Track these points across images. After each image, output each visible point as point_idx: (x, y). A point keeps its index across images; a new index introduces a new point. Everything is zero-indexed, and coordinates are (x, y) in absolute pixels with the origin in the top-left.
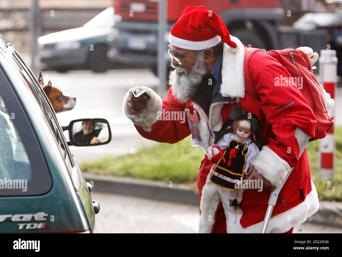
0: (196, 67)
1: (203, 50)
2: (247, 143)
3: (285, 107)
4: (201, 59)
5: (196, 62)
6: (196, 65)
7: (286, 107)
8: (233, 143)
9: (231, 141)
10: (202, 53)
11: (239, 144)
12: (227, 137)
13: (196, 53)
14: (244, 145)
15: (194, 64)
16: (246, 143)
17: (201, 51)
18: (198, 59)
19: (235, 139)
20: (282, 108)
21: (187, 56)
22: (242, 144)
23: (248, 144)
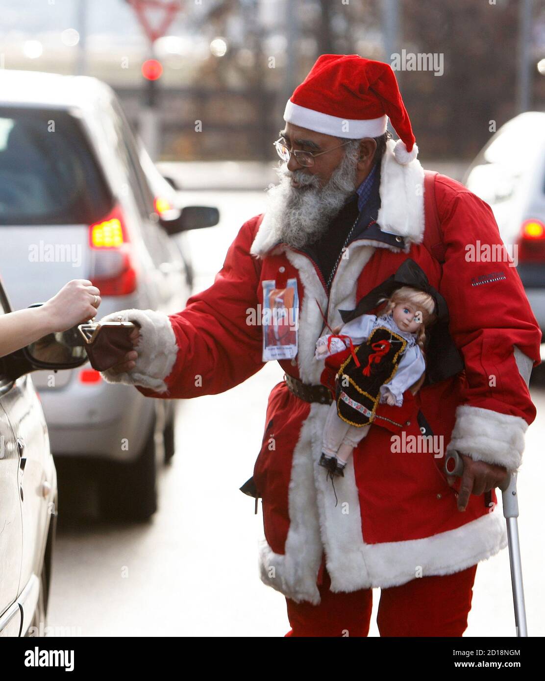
0: (341, 172)
1: (359, 140)
2: (410, 342)
3: (486, 282)
4: (353, 156)
5: (342, 163)
6: (342, 168)
7: (489, 281)
8: (381, 335)
9: (377, 328)
10: (357, 145)
11: (394, 338)
12: (371, 320)
13: (344, 143)
14: (401, 344)
15: (336, 167)
16: (407, 341)
17: (354, 140)
18: (346, 156)
19: (385, 327)
20: (482, 283)
21: (326, 150)
22: (398, 340)
23: (410, 344)
